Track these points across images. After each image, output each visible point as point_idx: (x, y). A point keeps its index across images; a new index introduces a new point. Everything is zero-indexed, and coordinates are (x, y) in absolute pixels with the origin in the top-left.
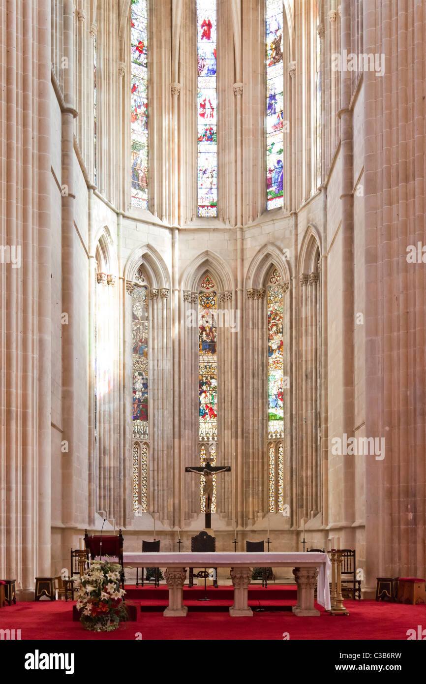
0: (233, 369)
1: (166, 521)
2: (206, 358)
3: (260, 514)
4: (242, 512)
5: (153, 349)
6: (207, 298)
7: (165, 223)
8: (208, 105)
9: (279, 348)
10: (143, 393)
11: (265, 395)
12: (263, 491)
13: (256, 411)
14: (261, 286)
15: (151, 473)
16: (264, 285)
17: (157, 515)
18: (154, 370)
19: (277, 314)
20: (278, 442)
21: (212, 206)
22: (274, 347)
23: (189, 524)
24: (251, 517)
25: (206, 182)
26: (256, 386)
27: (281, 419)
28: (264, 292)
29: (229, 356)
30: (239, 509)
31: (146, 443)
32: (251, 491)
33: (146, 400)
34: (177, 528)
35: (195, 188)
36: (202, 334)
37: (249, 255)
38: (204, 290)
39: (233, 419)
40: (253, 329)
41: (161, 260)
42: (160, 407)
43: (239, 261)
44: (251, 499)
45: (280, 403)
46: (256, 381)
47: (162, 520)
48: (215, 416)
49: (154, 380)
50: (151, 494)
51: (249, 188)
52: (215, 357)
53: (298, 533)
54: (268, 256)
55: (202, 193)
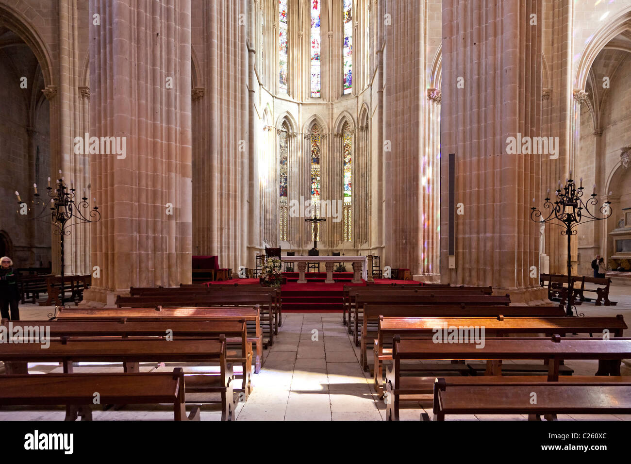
0: (328, 172)
1: (295, 245)
2: (314, 166)
3: (340, 242)
4: (332, 241)
5: (290, 162)
6: (315, 137)
7: (295, 101)
8: (316, 42)
9: (349, 161)
10: (285, 183)
11: (342, 184)
12: (341, 231)
13: (338, 192)
14: (341, 132)
15: (289, 222)
16: (342, 131)
17: (291, 242)
18: (290, 172)
19: (348, 145)
20: (348, 207)
21: (318, 92)
22: (347, 161)
23: (306, 247)
24: (335, 243)
25: (316, 80)
26: (338, 180)
27: (350, 196)
28: (342, 134)
29: (326, 166)
30: (330, 239)
31: (286, 207)
32: (336, 231)
33: (286, 186)
34: (301, 249)
35: (310, 83)
36: (313, 154)
37: (335, 116)
38: (314, 133)
39: (327, 196)
40: (337, 152)
41: (293, 118)
42: (293, 190)
43: (330, 119)
44: (335, 235)
45: (350, 188)
46: (338, 177)
47: (293, 244)
48: (319, 194)
49: (290, 177)
50: (289, 233)
51: (335, 83)
52: (319, 166)
53: (358, 251)
54: (344, 117)
55: (313, 86)
